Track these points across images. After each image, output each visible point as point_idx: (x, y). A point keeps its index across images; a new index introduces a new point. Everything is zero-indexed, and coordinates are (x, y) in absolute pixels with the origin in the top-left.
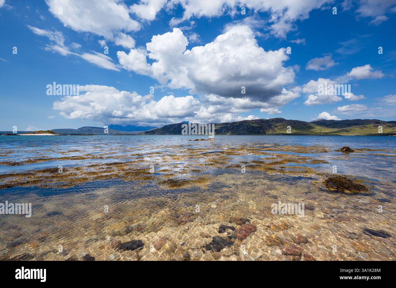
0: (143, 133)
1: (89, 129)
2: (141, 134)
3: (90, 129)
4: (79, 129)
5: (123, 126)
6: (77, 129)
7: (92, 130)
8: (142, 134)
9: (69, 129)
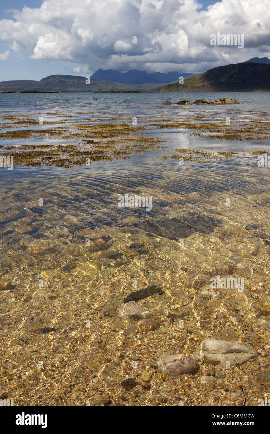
0: (162, 88)
1: (60, 81)
2: (159, 89)
3: (62, 79)
4: (43, 80)
5: (122, 72)
6: (39, 80)
7: (66, 82)
8: (161, 90)
9: (26, 80)
